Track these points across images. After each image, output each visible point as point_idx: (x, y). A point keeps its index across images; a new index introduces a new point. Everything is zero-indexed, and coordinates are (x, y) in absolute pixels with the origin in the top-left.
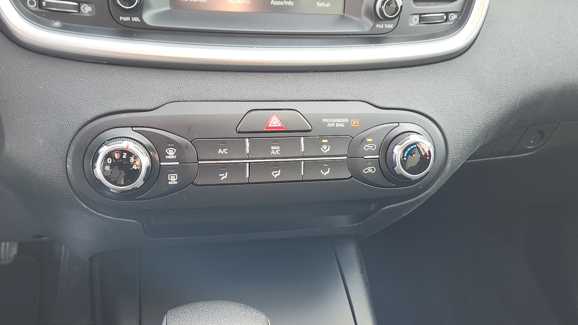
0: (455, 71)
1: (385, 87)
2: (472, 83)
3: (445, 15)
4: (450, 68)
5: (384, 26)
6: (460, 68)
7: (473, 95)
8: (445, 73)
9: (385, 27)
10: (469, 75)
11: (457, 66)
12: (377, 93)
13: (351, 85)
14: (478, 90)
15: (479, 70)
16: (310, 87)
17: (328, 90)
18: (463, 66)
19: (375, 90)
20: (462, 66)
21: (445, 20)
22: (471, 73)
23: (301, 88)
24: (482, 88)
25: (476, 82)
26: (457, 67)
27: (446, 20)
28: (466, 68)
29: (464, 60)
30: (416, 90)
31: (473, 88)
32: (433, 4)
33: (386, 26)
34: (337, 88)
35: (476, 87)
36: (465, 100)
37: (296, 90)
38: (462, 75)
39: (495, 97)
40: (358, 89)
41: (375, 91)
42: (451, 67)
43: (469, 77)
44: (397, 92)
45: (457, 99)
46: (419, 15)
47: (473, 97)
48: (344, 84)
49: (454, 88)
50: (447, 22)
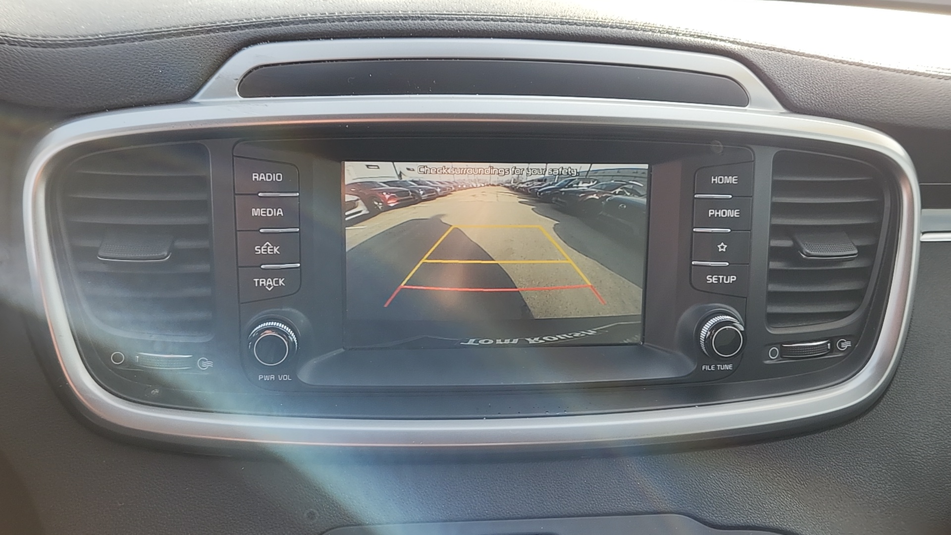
0: (856, 445)
1: (722, 483)
2: (889, 467)
3: (828, 343)
4: (845, 440)
5: (716, 367)
6: (865, 438)
7: (894, 491)
8: (837, 451)
9: (719, 369)
10: (882, 452)
11: (859, 435)
12: (708, 495)
13: (660, 482)
14: (901, 480)
15: (901, 442)
16: (584, 488)
17: (617, 492)
18: (869, 434)
19: (704, 490)
20: (868, 436)
21: (828, 349)
22: (887, 448)
23: (567, 490)
24: (910, 475)
25: (896, 465)
26: (859, 438)
27: (831, 351)
28: (876, 440)
29: (869, 423)
30: (781, 488)
31: (892, 476)
32: (805, 324)
33: (720, 367)
34: (633, 488)
35: (898, 474)
36: (878, 501)
37: (557, 494)
38: (869, 453)
39: (937, 492)
40: (671, 488)
41: (704, 492)
42: (847, 437)
43: (883, 455)
44: (745, 493)
45: (861, 500)
46: (779, 346)
47: (893, 495)
48: (646, 479)
49: (855, 479)
50: (834, 353)
